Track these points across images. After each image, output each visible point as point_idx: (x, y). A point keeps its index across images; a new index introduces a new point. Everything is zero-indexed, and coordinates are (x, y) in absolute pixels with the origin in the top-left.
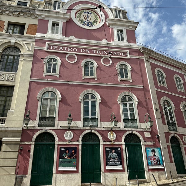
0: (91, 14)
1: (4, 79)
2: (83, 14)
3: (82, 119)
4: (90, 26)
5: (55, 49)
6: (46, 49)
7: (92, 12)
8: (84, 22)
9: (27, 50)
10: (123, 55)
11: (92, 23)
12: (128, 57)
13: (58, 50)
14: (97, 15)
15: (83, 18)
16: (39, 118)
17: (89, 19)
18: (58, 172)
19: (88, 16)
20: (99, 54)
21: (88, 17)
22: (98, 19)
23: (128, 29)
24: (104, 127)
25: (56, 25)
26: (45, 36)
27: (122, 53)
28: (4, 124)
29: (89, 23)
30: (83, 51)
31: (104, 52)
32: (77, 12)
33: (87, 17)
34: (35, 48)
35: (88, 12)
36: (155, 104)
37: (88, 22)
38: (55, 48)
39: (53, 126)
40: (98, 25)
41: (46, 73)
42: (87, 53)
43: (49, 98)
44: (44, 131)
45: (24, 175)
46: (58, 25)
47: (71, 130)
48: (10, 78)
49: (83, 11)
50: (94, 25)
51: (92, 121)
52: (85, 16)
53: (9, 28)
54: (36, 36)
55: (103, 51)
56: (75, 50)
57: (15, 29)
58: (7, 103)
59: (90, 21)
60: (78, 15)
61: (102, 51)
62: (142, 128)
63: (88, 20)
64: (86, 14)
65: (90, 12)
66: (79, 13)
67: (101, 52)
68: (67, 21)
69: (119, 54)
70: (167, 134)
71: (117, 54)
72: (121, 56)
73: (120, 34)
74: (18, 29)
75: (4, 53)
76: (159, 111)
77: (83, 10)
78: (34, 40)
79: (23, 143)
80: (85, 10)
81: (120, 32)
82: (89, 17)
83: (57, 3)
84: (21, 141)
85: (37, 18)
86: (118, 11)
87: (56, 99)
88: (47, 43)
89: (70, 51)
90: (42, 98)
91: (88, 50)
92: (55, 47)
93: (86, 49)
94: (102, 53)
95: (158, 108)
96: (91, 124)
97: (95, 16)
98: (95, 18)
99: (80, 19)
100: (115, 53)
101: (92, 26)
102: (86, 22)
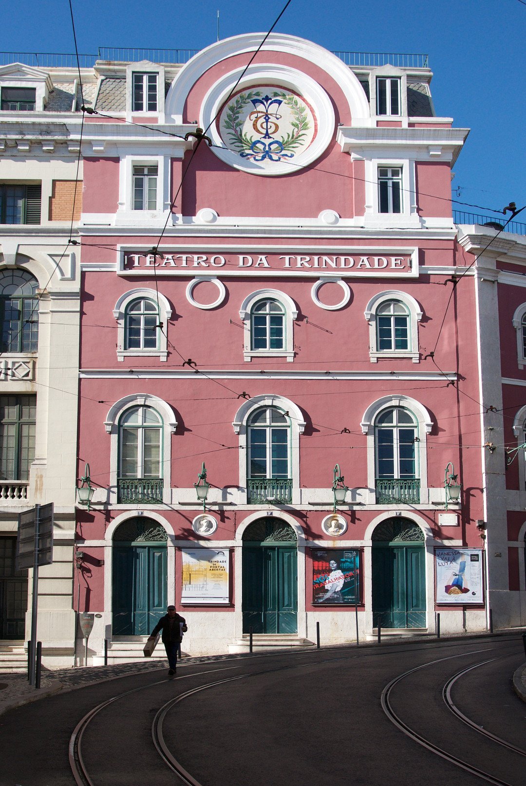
0: (280, 102)
2: (249, 107)
4: (275, 157)
5: (148, 264)
6: (117, 267)
7: (284, 97)
8: (253, 146)
9: (59, 277)
10: (393, 266)
11: (282, 146)
12: (415, 272)
13: (159, 268)
14: (304, 105)
15: (247, 129)
17: (273, 126)
18: (181, 608)
19: (267, 117)
20: (303, 269)
21: (267, 121)
22: (306, 125)
23: (425, 157)
24: (309, 504)
25: (146, 172)
26: (110, 220)
27: (393, 259)
29: (273, 147)
30: (245, 261)
31: (325, 258)
32: (226, 103)
33: (262, 120)
34: (84, 270)
35: (267, 99)
37: (267, 141)
39: (160, 502)
40: (304, 155)
41: (125, 349)
42: (261, 267)
44: (134, 514)
45: (96, 613)
46: (154, 170)
47: (209, 512)
48: (21, 373)
49: (250, 96)
50: (289, 153)
51: (274, 488)
52: (257, 119)
54: (77, 225)
55: (320, 255)
56: (217, 261)
59: (277, 137)
60: (229, 116)
61: (316, 258)
62: (433, 503)
63: (267, 135)
64: (260, 107)
65: (276, 94)
66: (232, 109)
67: (311, 262)
68: (188, 153)
69: (381, 263)
71: (372, 263)
72: (387, 269)
73: (390, 183)
77: (246, 93)
80: (255, 91)
81: (390, 176)
82: (272, 119)
83: (145, 78)
85: (79, 156)
86: (388, 81)
88: (119, 247)
89: (199, 267)
91: (263, 257)
94: (316, 266)
96: (271, 494)
97: (296, 113)
98: (298, 119)
99: (236, 131)
100: (366, 262)
101: (283, 155)
102: (259, 142)
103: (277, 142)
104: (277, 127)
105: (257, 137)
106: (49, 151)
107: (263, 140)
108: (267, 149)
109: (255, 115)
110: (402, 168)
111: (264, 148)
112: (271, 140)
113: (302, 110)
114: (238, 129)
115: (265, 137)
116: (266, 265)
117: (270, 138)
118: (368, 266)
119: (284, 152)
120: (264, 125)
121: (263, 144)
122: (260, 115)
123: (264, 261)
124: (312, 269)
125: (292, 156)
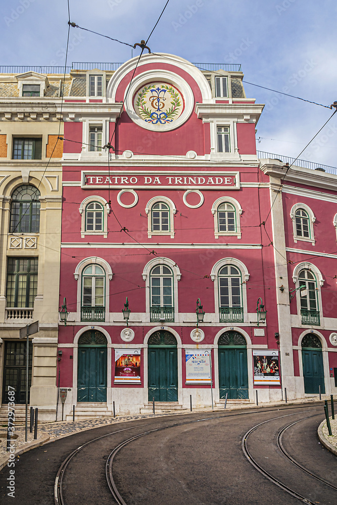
0: (165, 91)
1: (20, 247)
2: (149, 94)
3: (148, 309)
4: (163, 122)
5: (97, 182)
6: (81, 184)
7: (167, 88)
8: (151, 116)
9: (51, 189)
10: (226, 183)
11: (166, 115)
12: (237, 186)
13: (103, 184)
14: (177, 92)
15: (148, 106)
16: (81, 309)
17: (162, 105)
18: (115, 385)
19: (158, 99)
20: (179, 184)
21: (159, 102)
22: (179, 103)
23: (241, 121)
24: (184, 322)
25: (96, 130)
26: (78, 157)
27: (226, 178)
28: (32, 318)
29: (162, 116)
30: (148, 180)
31: (190, 178)
32: (137, 91)
33: (156, 101)
34: (64, 185)
35: (158, 89)
36: (281, 278)
37: (159, 113)
38: (97, 180)
39: (104, 320)
40: (178, 121)
41: (85, 231)
42: (157, 184)
43: (93, 276)
44: (90, 328)
45: (68, 388)
46: (100, 129)
47: (130, 327)
48: (30, 244)
49: (149, 88)
50: (170, 119)
51: (164, 312)
52: (154, 100)
53: (16, 147)
54: (62, 160)
55: (187, 176)
56: (134, 180)
57: (26, 147)
58: (32, 286)
59: (164, 110)
60: (139, 99)
61: (185, 178)
62: (251, 322)
63: (158, 109)
64: (155, 94)
65: (163, 87)
66: (140, 95)
67: (183, 181)
68: (118, 119)
69: (219, 181)
70: (295, 332)
71: (215, 181)
72: (223, 184)
73: (223, 135)
74: (31, 148)
75: (14, 198)
76: (287, 291)
77: (147, 86)
78: (61, 169)
79: (61, 345)
80: (152, 85)
81: (223, 131)
82: (161, 100)
83: (96, 78)
84: (59, 342)
85: (61, 120)
86: (221, 79)
87: (105, 276)
88: (82, 172)
89: (125, 184)
90: (82, 276)
91: (158, 178)
92: (97, 178)
93: (153, 177)
94: (185, 183)
95: (286, 286)
96: (163, 316)
97: (174, 97)
98: (174, 100)
99: (143, 107)
100: (212, 181)
101: (167, 120)
102: (154, 113)
103: (164, 113)
104: (164, 104)
105: (153, 110)
106: (46, 119)
107: (156, 112)
108: (159, 117)
109: (153, 98)
110: (229, 127)
111: (157, 117)
112: (161, 112)
113: (177, 95)
114: (143, 106)
115: (157, 111)
116: (159, 183)
117: (160, 111)
118: (213, 183)
119: (167, 119)
120: (157, 104)
121: (157, 114)
122: (155, 98)
123: (158, 180)
124: (183, 185)
125: (172, 121)
